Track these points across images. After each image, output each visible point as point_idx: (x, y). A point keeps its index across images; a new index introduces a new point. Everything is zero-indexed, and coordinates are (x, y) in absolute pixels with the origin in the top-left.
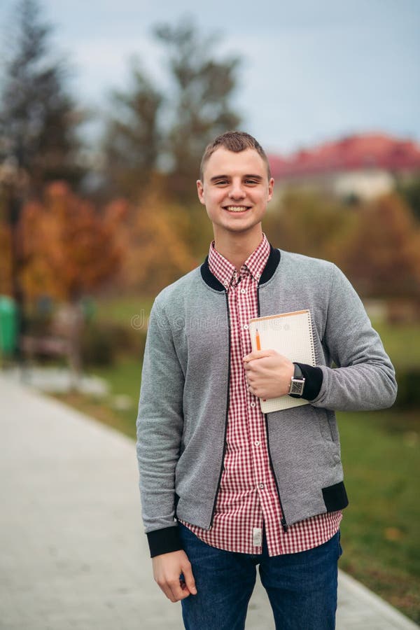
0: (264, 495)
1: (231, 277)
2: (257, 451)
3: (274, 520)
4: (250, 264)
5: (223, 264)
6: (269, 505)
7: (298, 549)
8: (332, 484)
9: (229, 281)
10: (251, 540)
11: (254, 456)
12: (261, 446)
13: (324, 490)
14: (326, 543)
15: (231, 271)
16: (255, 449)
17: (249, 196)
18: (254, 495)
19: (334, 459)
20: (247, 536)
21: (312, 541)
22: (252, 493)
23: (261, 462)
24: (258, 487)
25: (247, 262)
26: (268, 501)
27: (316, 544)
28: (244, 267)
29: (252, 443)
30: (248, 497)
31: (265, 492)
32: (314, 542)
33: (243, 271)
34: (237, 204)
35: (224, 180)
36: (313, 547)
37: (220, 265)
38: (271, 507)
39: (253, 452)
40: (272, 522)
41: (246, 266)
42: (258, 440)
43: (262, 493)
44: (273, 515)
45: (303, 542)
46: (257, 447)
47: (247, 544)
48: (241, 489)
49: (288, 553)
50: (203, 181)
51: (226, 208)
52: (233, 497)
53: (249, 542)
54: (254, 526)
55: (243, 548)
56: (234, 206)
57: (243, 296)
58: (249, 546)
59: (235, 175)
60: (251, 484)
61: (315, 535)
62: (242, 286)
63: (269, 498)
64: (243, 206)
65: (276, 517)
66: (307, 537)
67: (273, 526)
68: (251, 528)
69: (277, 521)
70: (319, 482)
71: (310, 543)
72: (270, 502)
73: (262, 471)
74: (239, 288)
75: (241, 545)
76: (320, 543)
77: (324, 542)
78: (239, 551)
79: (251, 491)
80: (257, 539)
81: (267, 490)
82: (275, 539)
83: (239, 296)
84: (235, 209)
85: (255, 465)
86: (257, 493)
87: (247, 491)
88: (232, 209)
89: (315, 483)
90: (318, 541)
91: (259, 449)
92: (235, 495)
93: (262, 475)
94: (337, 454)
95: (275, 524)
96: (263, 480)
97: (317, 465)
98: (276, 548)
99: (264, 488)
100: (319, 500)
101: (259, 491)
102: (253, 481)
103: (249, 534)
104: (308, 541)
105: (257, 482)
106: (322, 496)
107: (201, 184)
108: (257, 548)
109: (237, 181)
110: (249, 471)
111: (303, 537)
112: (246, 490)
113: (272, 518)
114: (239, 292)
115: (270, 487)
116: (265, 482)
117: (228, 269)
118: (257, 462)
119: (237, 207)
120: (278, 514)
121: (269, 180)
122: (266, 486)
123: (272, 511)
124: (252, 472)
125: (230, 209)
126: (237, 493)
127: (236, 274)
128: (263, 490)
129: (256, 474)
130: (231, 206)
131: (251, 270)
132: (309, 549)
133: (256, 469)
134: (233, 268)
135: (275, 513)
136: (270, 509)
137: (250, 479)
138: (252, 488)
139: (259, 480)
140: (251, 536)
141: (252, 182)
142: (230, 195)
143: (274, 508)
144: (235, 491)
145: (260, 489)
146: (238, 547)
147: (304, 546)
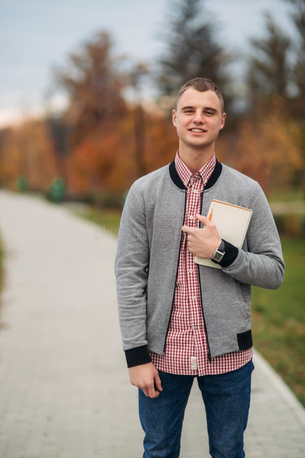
0: (197, 333)
1: (188, 180)
2: (194, 303)
3: (203, 351)
4: (203, 172)
5: (184, 170)
6: (200, 341)
7: (217, 372)
8: (244, 331)
9: (187, 183)
10: (189, 366)
11: (191, 306)
12: (196, 300)
13: (238, 335)
14: (237, 370)
15: (189, 176)
16: (192, 302)
17: (206, 123)
18: (191, 333)
19: (247, 314)
20: (186, 363)
21: (227, 367)
22: (190, 332)
23: (196, 311)
24: (193, 328)
25: (201, 170)
26: (199, 338)
27: (230, 370)
28: (198, 174)
29: (190, 297)
30: (186, 334)
31: (198, 332)
32: (228, 369)
33: (197, 176)
34: (198, 127)
35: (190, 110)
36: (227, 372)
37: (182, 170)
38: (201, 342)
39: (191, 303)
40: (201, 353)
41: (199, 173)
42: (194, 295)
43: (196, 332)
44: (202, 348)
45: (221, 367)
46: (193, 300)
47: (187, 369)
48: (182, 329)
49: (210, 374)
50: (176, 111)
51: (190, 130)
52: (175, 334)
53: (188, 367)
54: (191, 356)
55: (184, 371)
56: (195, 128)
57: (194, 195)
58: (188, 370)
59: (198, 107)
60: (189, 325)
61: (230, 364)
62: (194, 188)
63: (200, 336)
64: (202, 130)
65: (204, 349)
66: (224, 364)
67: (202, 355)
68: (189, 357)
69: (204, 352)
70: (235, 329)
71: (225, 369)
72: (201, 339)
73: (197, 317)
74: (193, 189)
75: (183, 370)
76: (233, 370)
77: (235, 369)
78: (181, 374)
79: (189, 330)
80: (193, 364)
81: (199, 330)
82: (202, 365)
83: (192, 194)
84: (197, 131)
85: (192, 312)
86: (193, 332)
87: (186, 331)
88: (194, 130)
89: (232, 330)
90: (231, 368)
91: (195, 302)
92: (177, 333)
93: (197, 320)
94: (249, 311)
95: (203, 354)
96: (197, 323)
97: (235, 317)
98: (203, 371)
99: (197, 329)
100: (234, 341)
101: (194, 331)
102: (190, 324)
103: (188, 362)
104: (224, 367)
105: (193, 325)
106: (237, 339)
107: (175, 112)
108: (194, 370)
109: (199, 111)
110: (188, 316)
111: (221, 364)
112: (185, 329)
113: (201, 350)
114: (192, 192)
115: (202, 328)
116: (198, 324)
117: (187, 174)
118: (193, 311)
119: (198, 129)
120: (206, 347)
121: (222, 114)
122: (199, 327)
123: (202, 345)
124: (189, 318)
125: (193, 130)
126: (179, 332)
127: (192, 179)
128: (196, 330)
129: (193, 319)
130: (193, 128)
131: (203, 177)
132: (224, 373)
133: (192, 315)
134: (191, 174)
135: (204, 346)
136: (200, 344)
137: (188, 322)
138: (189, 328)
139: (194, 323)
140: (189, 363)
141: (209, 113)
142: (194, 121)
143: (203, 343)
144: (178, 330)
145: (195, 329)
146: (181, 371)
147: (221, 370)
